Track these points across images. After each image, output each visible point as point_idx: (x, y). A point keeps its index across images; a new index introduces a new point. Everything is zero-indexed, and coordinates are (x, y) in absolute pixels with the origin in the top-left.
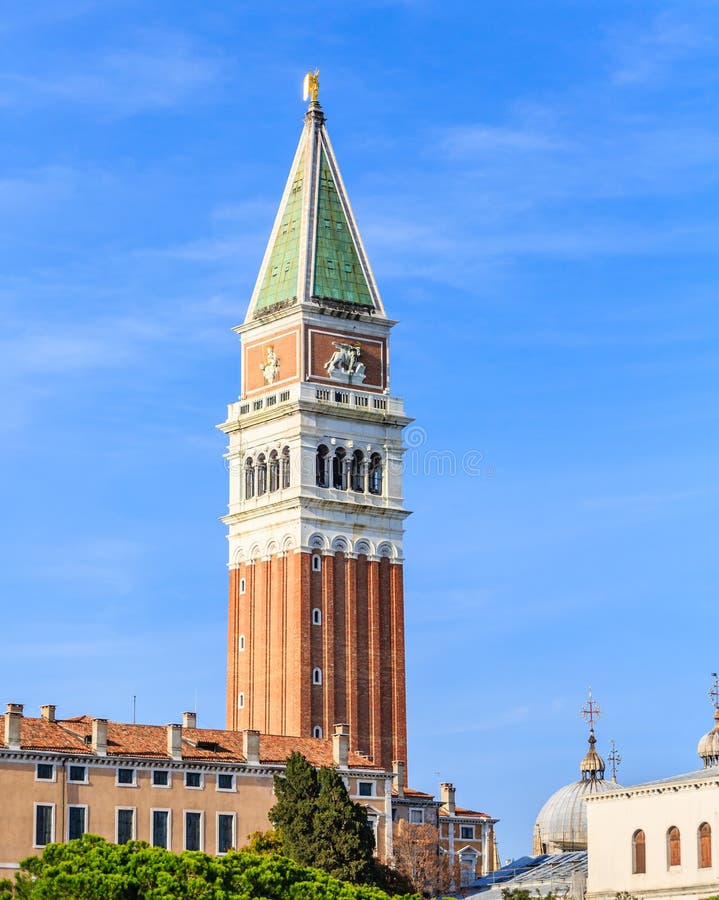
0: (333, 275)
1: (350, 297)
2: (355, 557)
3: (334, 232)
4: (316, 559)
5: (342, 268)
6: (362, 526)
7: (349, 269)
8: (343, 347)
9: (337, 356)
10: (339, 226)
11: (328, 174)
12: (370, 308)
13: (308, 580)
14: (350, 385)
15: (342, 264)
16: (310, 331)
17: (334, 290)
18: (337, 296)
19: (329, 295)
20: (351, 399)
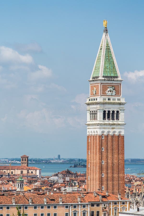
0: (108, 70)
1: (112, 75)
2: (112, 135)
3: (109, 60)
4: (103, 136)
5: (111, 68)
6: (114, 128)
7: (112, 68)
8: (110, 87)
9: (109, 89)
10: (110, 58)
11: (108, 45)
12: (117, 77)
13: (101, 141)
14: (112, 96)
15: (111, 67)
16: (102, 84)
17: (108, 74)
18: (109, 75)
19: (107, 75)
20: (112, 99)
